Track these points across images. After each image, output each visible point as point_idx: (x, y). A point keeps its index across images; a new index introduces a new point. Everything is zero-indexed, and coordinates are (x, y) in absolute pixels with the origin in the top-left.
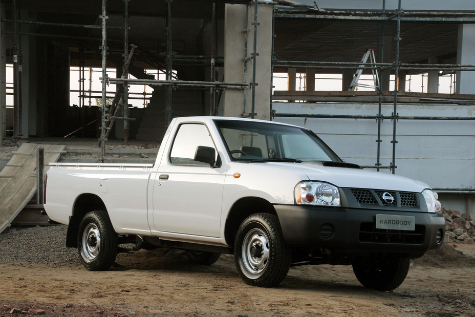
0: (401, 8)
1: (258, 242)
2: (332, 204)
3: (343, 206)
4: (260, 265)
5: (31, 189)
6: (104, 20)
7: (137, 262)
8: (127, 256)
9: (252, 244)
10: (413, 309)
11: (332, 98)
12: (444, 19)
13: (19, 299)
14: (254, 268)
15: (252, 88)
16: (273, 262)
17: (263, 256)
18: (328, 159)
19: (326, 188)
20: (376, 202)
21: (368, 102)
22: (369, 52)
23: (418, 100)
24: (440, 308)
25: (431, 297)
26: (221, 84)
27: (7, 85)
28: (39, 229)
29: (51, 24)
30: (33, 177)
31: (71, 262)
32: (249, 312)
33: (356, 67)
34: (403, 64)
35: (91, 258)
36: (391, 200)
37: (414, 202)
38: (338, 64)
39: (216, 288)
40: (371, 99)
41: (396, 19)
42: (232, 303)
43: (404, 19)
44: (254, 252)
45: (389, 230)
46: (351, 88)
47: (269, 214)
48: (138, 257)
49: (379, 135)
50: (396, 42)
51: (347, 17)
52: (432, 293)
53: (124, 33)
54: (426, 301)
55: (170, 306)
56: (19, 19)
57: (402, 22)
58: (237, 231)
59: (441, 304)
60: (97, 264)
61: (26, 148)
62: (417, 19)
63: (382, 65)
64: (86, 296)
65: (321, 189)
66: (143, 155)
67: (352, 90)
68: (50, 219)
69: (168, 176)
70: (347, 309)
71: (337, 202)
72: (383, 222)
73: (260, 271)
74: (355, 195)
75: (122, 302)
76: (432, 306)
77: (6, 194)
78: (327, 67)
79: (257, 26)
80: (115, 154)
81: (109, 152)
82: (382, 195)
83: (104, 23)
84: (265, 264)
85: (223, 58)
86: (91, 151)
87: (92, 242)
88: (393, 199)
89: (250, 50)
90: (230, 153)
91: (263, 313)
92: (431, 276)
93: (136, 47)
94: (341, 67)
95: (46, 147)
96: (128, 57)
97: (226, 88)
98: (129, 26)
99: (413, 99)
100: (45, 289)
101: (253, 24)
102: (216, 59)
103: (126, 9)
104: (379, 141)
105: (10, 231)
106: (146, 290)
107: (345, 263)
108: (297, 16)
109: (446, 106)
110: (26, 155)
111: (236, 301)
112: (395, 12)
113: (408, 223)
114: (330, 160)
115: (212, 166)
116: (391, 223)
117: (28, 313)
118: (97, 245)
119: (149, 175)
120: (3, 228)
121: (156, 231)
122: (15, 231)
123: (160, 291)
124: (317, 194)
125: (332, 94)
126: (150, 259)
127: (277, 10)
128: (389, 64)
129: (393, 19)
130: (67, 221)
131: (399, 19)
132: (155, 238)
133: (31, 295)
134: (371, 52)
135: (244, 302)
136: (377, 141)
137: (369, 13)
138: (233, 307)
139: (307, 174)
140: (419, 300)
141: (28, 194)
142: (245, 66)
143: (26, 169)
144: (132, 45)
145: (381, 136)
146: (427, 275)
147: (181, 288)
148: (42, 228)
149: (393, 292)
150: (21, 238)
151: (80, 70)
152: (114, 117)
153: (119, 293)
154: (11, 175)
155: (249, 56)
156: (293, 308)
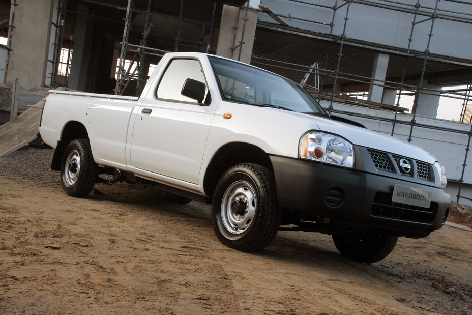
1: (242, 197)
2: (342, 164)
3: (357, 169)
4: (242, 224)
7: (118, 192)
9: (234, 198)
14: (233, 226)
16: (258, 225)
17: (246, 215)
19: (338, 143)
20: (393, 169)
23: (344, 101)
35: (70, 184)
36: (408, 169)
37: (428, 174)
40: (314, 95)
41: (340, 42)
44: (235, 208)
48: (120, 187)
50: (337, 57)
51: (306, 35)
53: (146, 17)
57: (344, 44)
60: (75, 191)
63: (325, 72)
65: (332, 143)
66: (135, 93)
69: (151, 111)
71: (349, 161)
72: (400, 194)
73: (241, 231)
74: (372, 157)
82: (399, 161)
84: (247, 224)
85: (216, 46)
87: (73, 168)
88: (410, 168)
89: (238, 39)
93: (153, 26)
94: (296, 70)
96: (146, 34)
101: (243, 19)
105: (29, 149)
112: (340, 37)
115: (200, 103)
116: (408, 196)
118: (77, 172)
119: (132, 108)
120: (20, 146)
121: (132, 167)
124: (327, 150)
126: (131, 191)
128: (331, 71)
129: (337, 42)
130: (54, 145)
131: (342, 42)
134: (316, 64)
142: (232, 53)
144: (150, 24)
155: (237, 44)
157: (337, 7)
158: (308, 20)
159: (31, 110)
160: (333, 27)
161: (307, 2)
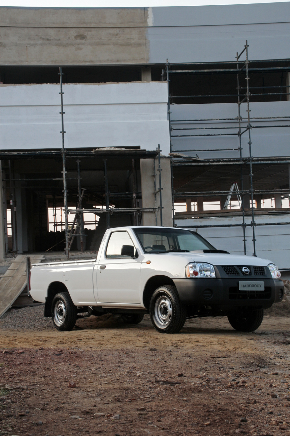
0: (252, 156)
1: (164, 305)
2: (210, 276)
3: (217, 277)
4: (167, 319)
5: (24, 284)
6: (64, 174)
7: (90, 325)
8: (84, 321)
9: (161, 306)
10: (265, 341)
11: (213, 215)
12: (279, 162)
13: (11, 347)
14: (163, 321)
15: (160, 210)
16: (174, 317)
17: (168, 314)
18: (207, 248)
19: (206, 266)
20: (238, 274)
21: (236, 216)
22: (234, 184)
23: (267, 213)
24: (283, 339)
25: (278, 333)
26: (141, 209)
27: (8, 222)
28: (29, 308)
29: (32, 179)
30: (24, 276)
31: (49, 327)
32: (158, 347)
33: (226, 194)
34: (255, 191)
35: (60, 323)
36: (248, 272)
37: (263, 272)
38: (215, 193)
39: (139, 336)
40: (238, 213)
41: (249, 163)
42: (148, 343)
43: (254, 163)
44: (162, 311)
45: (248, 291)
46: (225, 207)
47: (170, 286)
48: (91, 322)
49: (244, 236)
50: (250, 177)
51: (218, 163)
52: (280, 332)
53: (78, 182)
54: (275, 336)
55: (107, 346)
56: (14, 178)
57: (253, 164)
58: (151, 299)
59: (284, 337)
60: (64, 327)
61: (20, 258)
62: (262, 162)
63: (242, 192)
64: (54, 343)
65: (202, 267)
66: (93, 257)
67: (226, 209)
68: (34, 300)
69: (105, 266)
70: (223, 342)
71: (213, 275)
72: (244, 286)
73: (167, 323)
74: (225, 270)
75: (76, 346)
76: (278, 338)
77: (8, 287)
78: (208, 195)
79: (161, 171)
80: (76, 258)
81: (72, 257)
83: (64, 176)
84: (170, 318)
85: (141, 193)
86: (60, 258)
87: (61, 312)
88: (249, 271)
89: (158, 186)
90: (144, 249)
91: (166, 347)
92: (281, 322)
93: (85, 189)
94: (217, 195)
95: (32, 257)
96: (81, 196)
97: (144, 211)
98: (80, 177)
99: (264, 213)
100: (28, 341)
101: (158, 170)
102: (136, 194)
103: (78, 166)
104: (245, 240)
105: (12, 310)
106: (93, 338)
107: (222, 314)
108: (187, 164)
109: (285, 216)
110: (19, 262)
111: (150, 342)
112: (248, 159)
113: (260, 286)
114: (208, 249)
115: (132, 258)
116: (249, 286)
117: (14, 353)
118: (64, 314)
119: (93, 267)
120: (6, 309)
121: (100, 303)
122: (14, 311)
123: (101, 339)
124: (200, 271)
125: (212, 212)
126: (98, 322)
127: (174, 161)
128: (247, 191)
129: (247, 163)
130: (44, 301)
131: (251, 163)
132: (100, 307)
133: (19, 344)
134: (236, 184)
135: (156, 342)
136: (243, 240)
137: (231, 160)
138: (147, 345)
139: (193, 258)
140: (270, 336)
141: (22, 286)
142: (155, 197)
143: (20, 271)
144: (83, 188)
145: (245, 237)
146: (278, 322)
147: (116, 337)
148: (31, 307)
149: (254, 332)
150: (18, 314)
151: (54, 210)
152: (74, 234)
153: (75, 341)
154: (11, 276)
155: (157, 190)
156: (187, 344)
157: (241, 132)
158: (218, 149)
159: (3, 280)
160: (242, 150)
161: (214, 134)
